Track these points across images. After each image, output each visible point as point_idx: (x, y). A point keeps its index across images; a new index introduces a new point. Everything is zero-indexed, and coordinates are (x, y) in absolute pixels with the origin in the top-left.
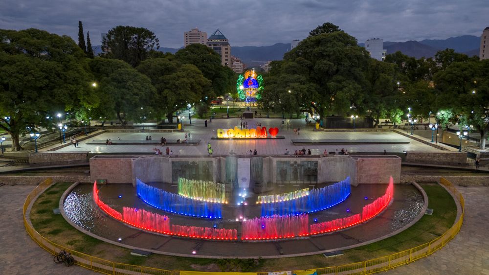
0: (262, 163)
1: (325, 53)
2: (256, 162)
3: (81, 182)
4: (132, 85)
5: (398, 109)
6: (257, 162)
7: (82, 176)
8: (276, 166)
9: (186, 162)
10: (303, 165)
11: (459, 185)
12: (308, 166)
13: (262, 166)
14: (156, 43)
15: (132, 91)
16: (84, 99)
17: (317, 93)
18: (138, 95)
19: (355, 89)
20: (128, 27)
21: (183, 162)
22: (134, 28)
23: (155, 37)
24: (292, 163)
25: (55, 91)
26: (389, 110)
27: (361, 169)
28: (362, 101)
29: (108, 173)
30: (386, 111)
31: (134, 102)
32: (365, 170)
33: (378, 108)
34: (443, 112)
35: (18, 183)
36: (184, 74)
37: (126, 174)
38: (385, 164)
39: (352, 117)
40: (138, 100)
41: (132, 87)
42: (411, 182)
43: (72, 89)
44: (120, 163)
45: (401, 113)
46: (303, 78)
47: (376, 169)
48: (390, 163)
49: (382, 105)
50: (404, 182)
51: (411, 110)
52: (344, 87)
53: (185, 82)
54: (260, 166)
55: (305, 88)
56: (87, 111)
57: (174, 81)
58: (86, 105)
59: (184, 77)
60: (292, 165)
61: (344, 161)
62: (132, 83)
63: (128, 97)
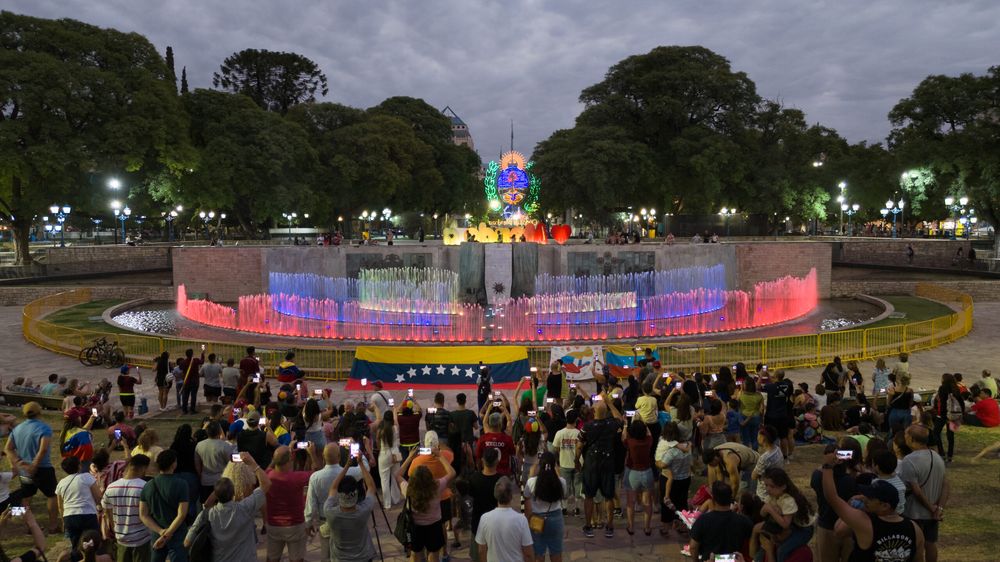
0: (537, 257)
1: (664, 83)
2: (524, 252)
3: (154, 298)
4: (268, 137)
5: (818, 189)
6: (527, 252)
7: (155, 288)
8: (566, 264)
9: (376, 255)
10: (623, 261)
11: (957, 300)
12: (634, 262)
13: (537, 262)
14: (320, 83)
15: (267, 150)
16: (167, 151)
17: (650, 162)
18: (281, 159)
19: (728, 151)
20: (265, 52)
21: (370, 255)
22: (278, 53)
23: (319, 72)
24: (600, 256)
25: (108, 126)
26: (800, 193)
27: (746, 268)
28: (742, 175)
29: (210, 279)
30: (794, 194)
31: (272, 171)
32: (756, 269)
33: (777, 188)
34: (914, 173)
35: (18, 302)
36: (377, 127)
37: (249, 282)
38: (796, 257)
39: (724, 211)
40: (280, 169)
41: (267, 141)
42: (854, 295)
43: (142, 125)
44: (235, 258)
45: (826, 197)
46: (621, 132)
47: (778, 267)
48: (808, 255)
49: (785, 181)
50: (838, 295)
51: (847, 187)
52: (706, 146)
53: (378, 140)
54: (533, 261)
55: (625, 151)
56: (173, 178)
57: (356, 137)
58: (172, 165)
59: (375, 132)
60: (600, 261)
61: (710, 252)
62: (270, 135)
63: (260, 161)
